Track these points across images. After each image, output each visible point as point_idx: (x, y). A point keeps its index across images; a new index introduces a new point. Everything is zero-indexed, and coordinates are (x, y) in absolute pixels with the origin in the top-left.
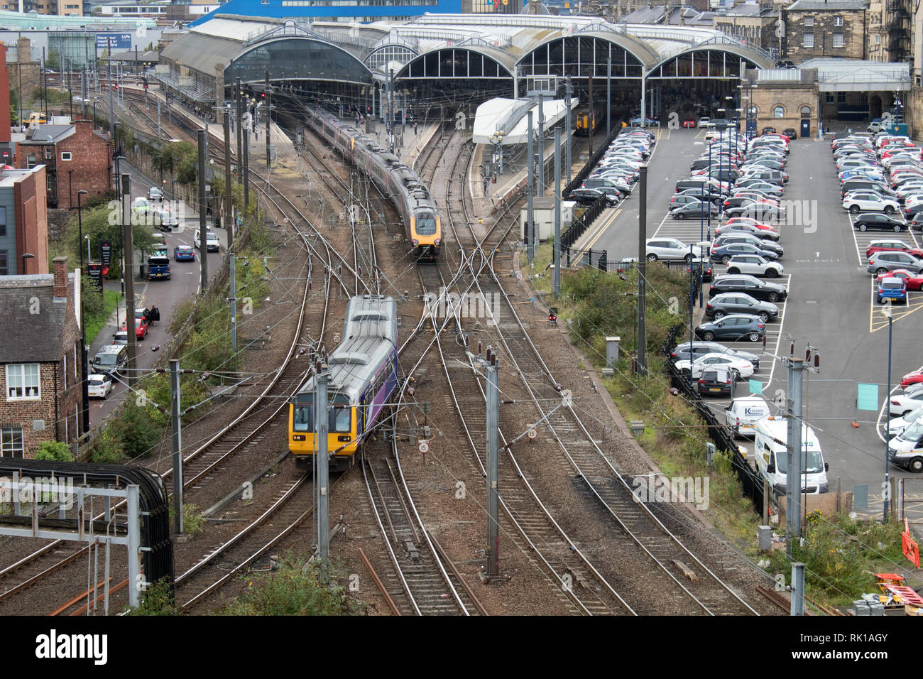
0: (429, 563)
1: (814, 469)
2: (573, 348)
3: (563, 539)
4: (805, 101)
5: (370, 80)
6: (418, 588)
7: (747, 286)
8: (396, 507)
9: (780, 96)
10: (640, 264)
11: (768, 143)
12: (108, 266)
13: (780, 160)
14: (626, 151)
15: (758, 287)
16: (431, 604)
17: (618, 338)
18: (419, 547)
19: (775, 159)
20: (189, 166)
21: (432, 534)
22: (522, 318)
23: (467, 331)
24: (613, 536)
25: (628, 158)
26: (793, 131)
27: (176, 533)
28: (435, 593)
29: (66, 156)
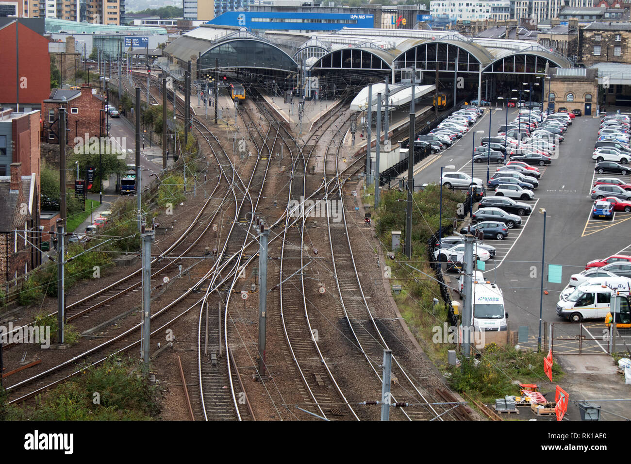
0: (223, 368)
1: (498, 316)
2: (375, 240)
3: (319, 356)
4: (588, 91)
5: (296, 69)
6: (209, 382)
7: (504, 204)
8: (215, 333)
9: (571, 86)
10: (409, 180)
11: (557, 117)
12: (92, 183)
13: (561, 127)
14: (458, 119)
15: (511, 205)
16: (214, 392)
17: (400, 233)
18: (220, 358)
19: (557, 127)
20: (161, 121)
21: (231, 350)
22: (348, 221)
23: (308, 227)
24: (352, 355)
25: (458, 124)
26: (579, 110)
27: (59, 343)
28: (219, 386)
29: (75, 111)
